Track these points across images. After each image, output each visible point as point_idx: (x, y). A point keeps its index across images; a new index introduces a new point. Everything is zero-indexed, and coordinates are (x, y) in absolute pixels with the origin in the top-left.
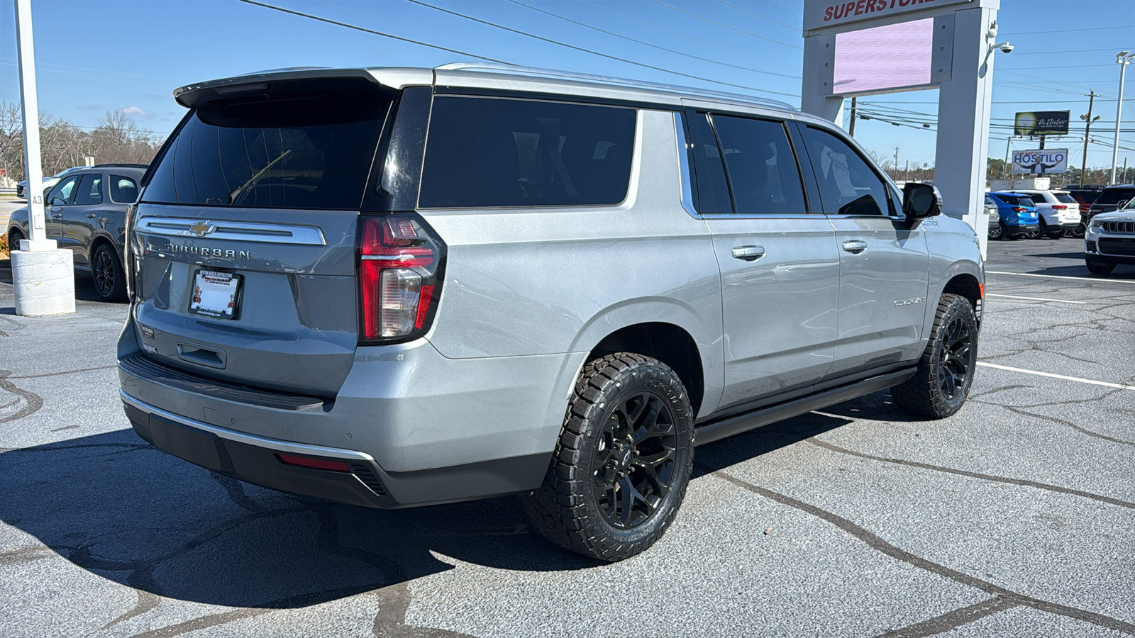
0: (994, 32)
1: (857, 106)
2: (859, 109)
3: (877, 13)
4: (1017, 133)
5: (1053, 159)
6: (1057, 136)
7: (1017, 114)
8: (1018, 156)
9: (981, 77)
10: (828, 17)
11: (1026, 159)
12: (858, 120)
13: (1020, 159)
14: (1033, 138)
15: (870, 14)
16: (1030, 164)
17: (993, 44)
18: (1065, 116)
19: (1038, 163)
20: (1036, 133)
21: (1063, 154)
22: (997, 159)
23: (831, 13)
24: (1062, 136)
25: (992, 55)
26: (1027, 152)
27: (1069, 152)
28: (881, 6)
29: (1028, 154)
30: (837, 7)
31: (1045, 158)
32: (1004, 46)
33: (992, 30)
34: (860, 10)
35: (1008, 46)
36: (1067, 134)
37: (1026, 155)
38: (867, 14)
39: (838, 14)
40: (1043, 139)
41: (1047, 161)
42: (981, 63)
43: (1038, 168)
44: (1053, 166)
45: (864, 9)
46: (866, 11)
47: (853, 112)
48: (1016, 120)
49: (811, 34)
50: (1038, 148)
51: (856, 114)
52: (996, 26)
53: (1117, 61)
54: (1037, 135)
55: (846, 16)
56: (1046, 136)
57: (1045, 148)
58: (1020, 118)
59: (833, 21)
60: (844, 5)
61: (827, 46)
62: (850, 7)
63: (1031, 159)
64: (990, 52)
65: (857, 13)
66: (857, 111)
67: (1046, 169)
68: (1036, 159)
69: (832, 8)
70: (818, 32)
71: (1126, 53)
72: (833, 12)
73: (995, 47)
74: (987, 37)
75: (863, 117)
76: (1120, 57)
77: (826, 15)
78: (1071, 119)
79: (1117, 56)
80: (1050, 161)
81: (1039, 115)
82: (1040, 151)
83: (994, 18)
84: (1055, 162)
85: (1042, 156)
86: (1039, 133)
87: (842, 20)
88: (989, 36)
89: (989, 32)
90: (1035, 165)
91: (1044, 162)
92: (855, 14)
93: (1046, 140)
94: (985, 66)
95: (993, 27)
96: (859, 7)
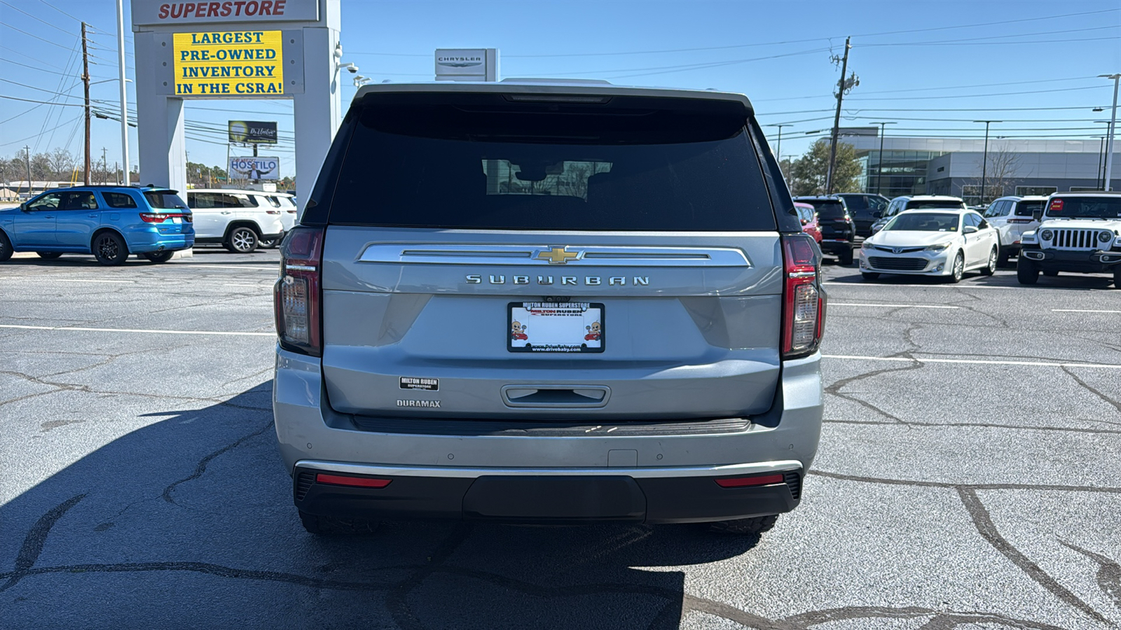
0: (340, 51)
1: (91, 104)
2: (94, 107)
3: (220, 19)
4: (231, 139)
5: (267, 166)
6: (268, 145)
7: (230, 122)
8: (234, 162)
9: (333, 93)
10: (164, 14)
11: (243, 165)
12: (93, 118)
13: (237, 165)
14: (246, 145)
15: (213, 18)
16: (246, 170)
17: (339, 64)
18: (272, 126)
19: (254, 169)
20: (249, 140)
21: (275, 162)
22: (199, 164)
23: (168, 12)
24: (273, 145)
25: (338, 73)
26: (243, 159)
27: (280, 159)
28: (226, 12)
29: (244, 160)
30: (174, 6)
31: (259, 165)
32: (350, 66)
33: (338, 50)
34: (201, 12)
35: (353, 66)
36: (276, 143)
37: (242, 161)
38: (209, 17)
39: (176, 13)
40: (255, 146)
41: (261, 168)
42: (331, 80)
43: (254, 174)
44: (267, 173)
45: (206, 13)
46: (209, 15)
47: (87, 109)
48: (229, 126)
49: (142, 29)
50: (252, 155)
51: (90, 113)
52: (341, 46)
53: (354, 84)
54: (248, 143)
55: (185, 16)
56: (258, 145)
57: (258, 155)
58: (233, 124)
59: (169, 20)
60: (182, 6)
61: (164, 44)
62: (190, 8)
63: (247, 165)
64: (337, 70)
65: (198, 15)
66: (91, 109)
67: (262, 175)
68: (251, 166)
69: (168, 7)
70: (150, 29)
71: (361, 78)
72: (170, 10)
73: (342, 66)
74: (334, 56)
75: (98, 116)
76: (356, 80)
77: (161, 13)
78: (278, 128)
79: (354, 79)
80: (265, 168)
81: (250, 124)
82: (254, 158)
83: (337, 40)
84: (269, 169)
85: (257, 163)
86: (252, 141)
87: (181, 20)
88: (336, 55)
89: (336, 52)
90: (251, 171)
91: (259, 168)
92: (196, 16)
93: (258, 148)
94: (334, 82)
95: (338, 47)
96: (199, 9)
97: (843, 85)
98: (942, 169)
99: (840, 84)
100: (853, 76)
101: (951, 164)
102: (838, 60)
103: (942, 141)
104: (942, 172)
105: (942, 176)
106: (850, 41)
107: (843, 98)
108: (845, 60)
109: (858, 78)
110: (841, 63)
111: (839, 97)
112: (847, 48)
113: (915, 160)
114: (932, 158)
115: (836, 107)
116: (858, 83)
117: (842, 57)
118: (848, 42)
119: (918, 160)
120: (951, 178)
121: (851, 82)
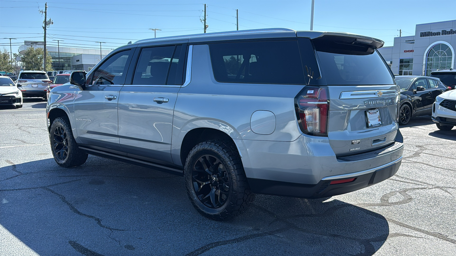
97: (46, 23)
98: (78, 61)
99: (45, 23)
100: (50, 20)
101: (83, 59)
102: (42, 12)
103: (76, 49)
104: (78, 62)
105: (78, 63)
106: (47, 5)
107: (46, 29)
108: (45, 12)
109: (52, 21)
110: (44, 14)
111: (45, 28)
112: (46, 8)
113: (65, 56)
114: (72, 56)
115: (44, 33)
116: (53, 23)
117: (44, 11)
118: (46, 5)
119: (67, 56)
120: (83, 64)
121: (50, 22)
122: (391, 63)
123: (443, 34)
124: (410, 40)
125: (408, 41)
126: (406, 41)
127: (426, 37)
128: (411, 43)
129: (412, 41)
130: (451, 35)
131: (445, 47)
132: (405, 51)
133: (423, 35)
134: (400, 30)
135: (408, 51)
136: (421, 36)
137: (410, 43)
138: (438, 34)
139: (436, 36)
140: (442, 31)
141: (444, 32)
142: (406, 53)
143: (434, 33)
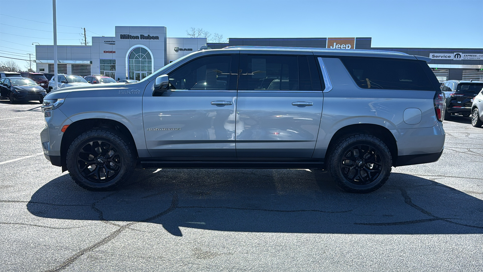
122: (91, 62)
123: (141, 38)
124: (110, 41)
125: (107, 41)
126: (105, 41)
127: (126, 39)
128: (111, 44)
129: (111, 42)
130: (148, 40)
131: (144, 51)
132: (104, 52)
133: (123, 37)
134: (84, 29)
135: (108, 52)
136: (121, 38)
137: (109, 44)
138: (137, 38)
139: (135, 39)
140: (141, 35)
141: (143, 37)
142: (105, 54)
143: (133, 36)
